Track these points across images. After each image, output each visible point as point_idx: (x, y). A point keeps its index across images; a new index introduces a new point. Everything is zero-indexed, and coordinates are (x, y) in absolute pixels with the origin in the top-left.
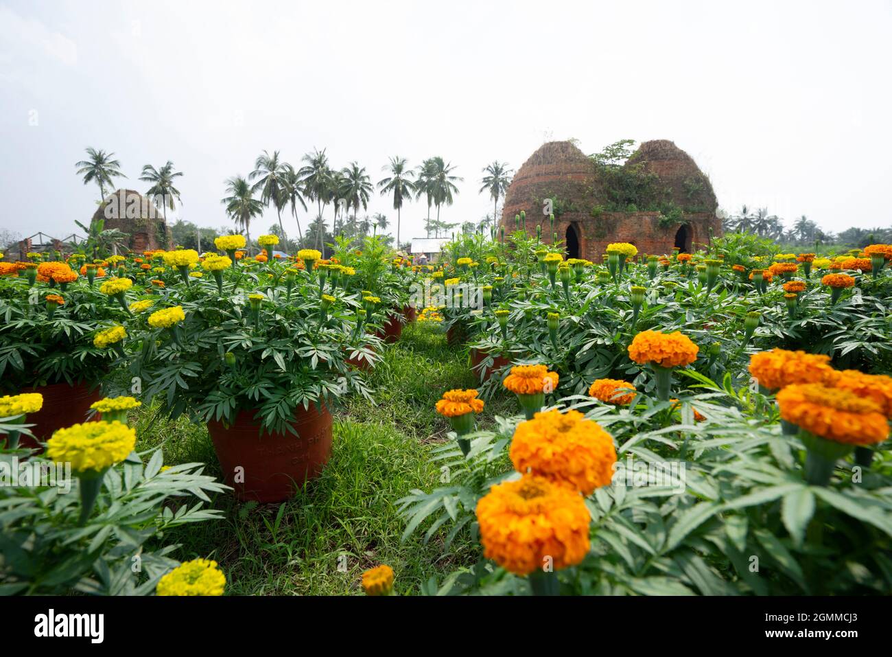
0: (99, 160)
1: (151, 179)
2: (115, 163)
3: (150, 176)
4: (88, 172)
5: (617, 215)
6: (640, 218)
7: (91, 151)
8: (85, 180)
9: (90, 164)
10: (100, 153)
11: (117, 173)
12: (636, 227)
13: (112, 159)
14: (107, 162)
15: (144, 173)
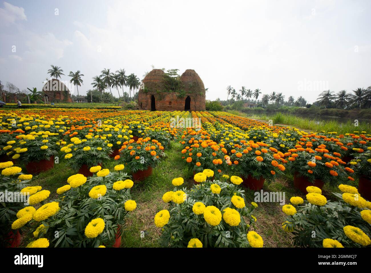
0: (56, 69)
1: (72, 76)
2: (61, 70)
3: (72, 75)
4: (51, 73)
5: (165, 93)
6: (173, 95)
7: (53, 66)
8: (51, 75)
9: (52, 70)
10: (56, 67)
11: (62, 74)
12: (171, 97)
13: (60, 69)
14: (58, 70)
15: (70, 74)
